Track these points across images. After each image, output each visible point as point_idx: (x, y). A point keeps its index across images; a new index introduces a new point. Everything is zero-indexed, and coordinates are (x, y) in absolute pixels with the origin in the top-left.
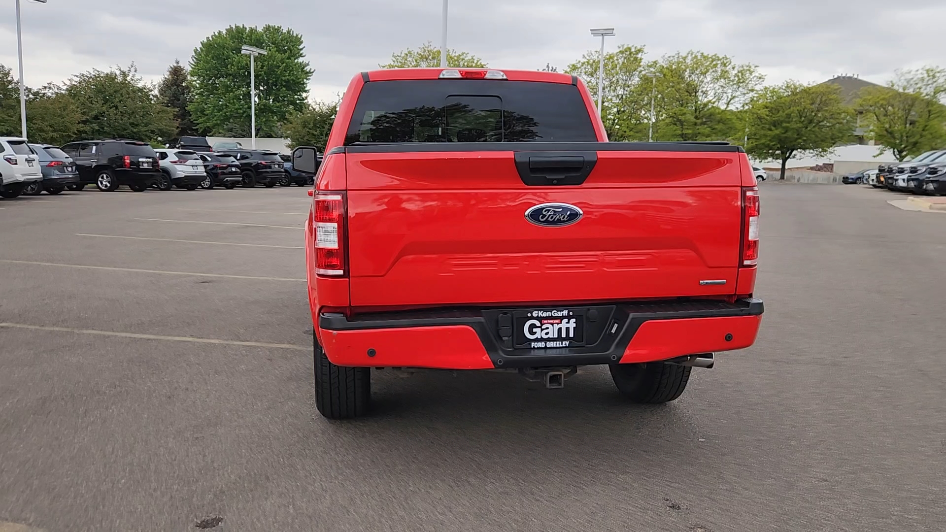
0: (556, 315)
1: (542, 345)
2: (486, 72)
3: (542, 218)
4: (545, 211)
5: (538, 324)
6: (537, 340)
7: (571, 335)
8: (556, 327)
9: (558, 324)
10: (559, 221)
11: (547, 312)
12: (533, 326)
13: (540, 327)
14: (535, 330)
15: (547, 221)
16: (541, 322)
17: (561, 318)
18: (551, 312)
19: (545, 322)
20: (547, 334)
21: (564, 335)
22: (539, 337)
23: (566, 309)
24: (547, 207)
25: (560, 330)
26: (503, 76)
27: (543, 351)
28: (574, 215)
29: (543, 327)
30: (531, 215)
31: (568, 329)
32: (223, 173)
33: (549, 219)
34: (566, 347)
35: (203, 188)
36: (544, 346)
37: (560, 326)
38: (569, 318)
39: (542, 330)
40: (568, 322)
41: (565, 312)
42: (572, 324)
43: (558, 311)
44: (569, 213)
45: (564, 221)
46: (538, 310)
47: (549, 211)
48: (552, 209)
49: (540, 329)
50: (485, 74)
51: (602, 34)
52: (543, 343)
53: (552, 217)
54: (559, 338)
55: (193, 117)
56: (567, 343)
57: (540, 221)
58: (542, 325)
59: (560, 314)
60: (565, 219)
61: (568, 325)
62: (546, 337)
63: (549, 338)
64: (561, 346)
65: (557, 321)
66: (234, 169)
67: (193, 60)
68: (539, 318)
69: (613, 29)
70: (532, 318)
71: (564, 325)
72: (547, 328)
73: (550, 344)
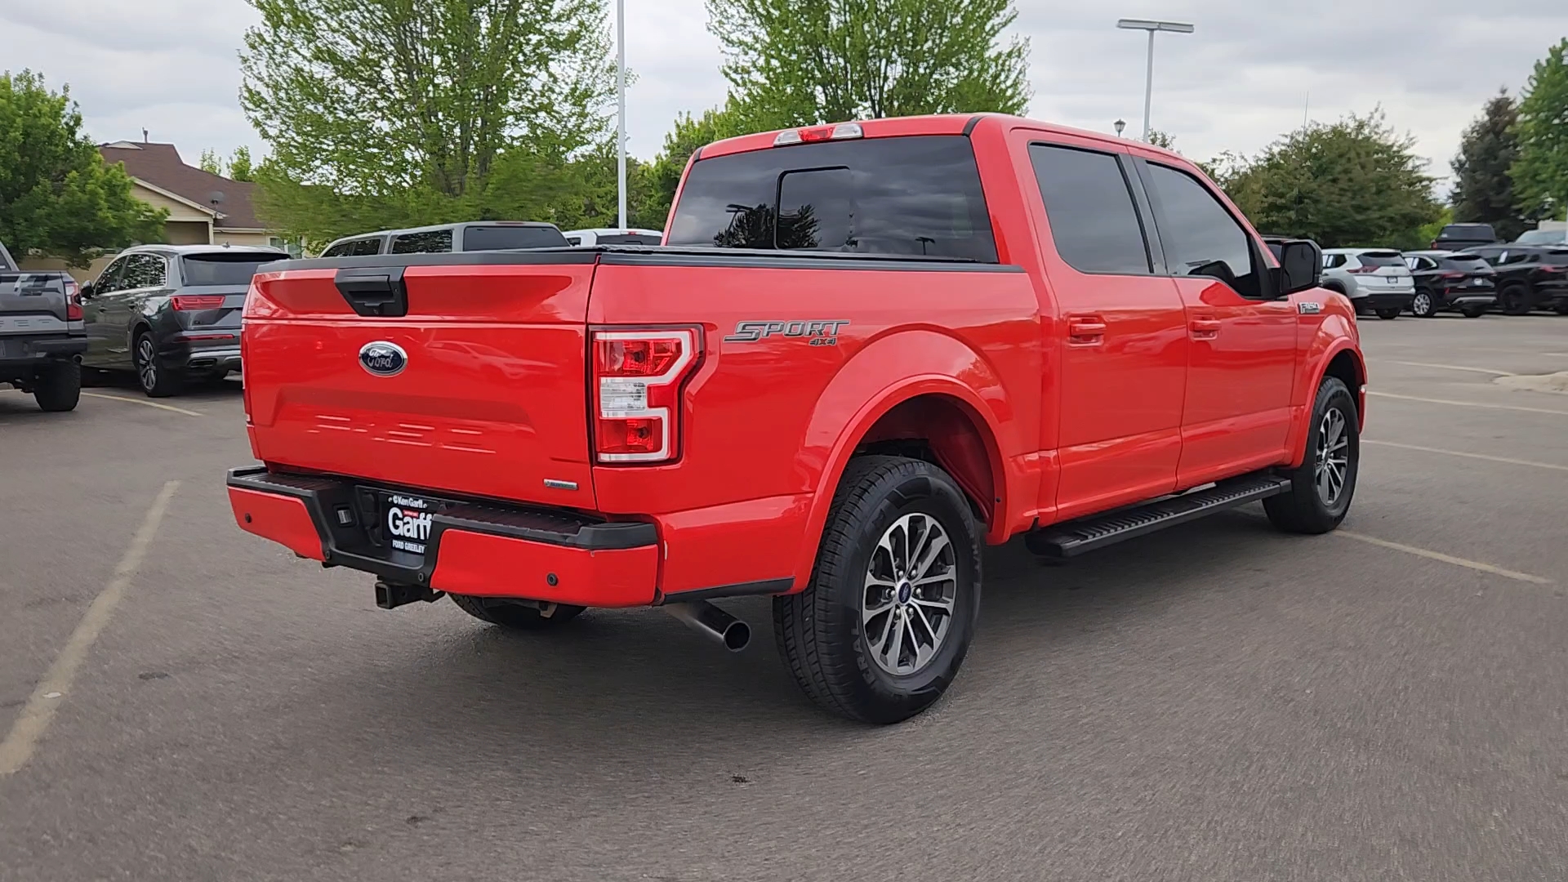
0: (412, 505)
1: (401, 545)
4: (373, 353)
5: (400, 516)
6: (400, 537)
8: (416, 522)
9: (417, 518)
10: (384, 368)
11: (405, 498)
12: (395, 516)
13: (402, 519)
14: (398, 522)
15: (374, 367)
16: (403, 513)
17: (418, 511)
18: (409, 499)
19: (406, 513)
20: (409, 530)
21: (422, 537)
23: (421, 498)
25: (418, 526)
26: (855, 132)
27: (402, 553)
28: (400, 361)
29: (406, 519)
30: (363, 357)
31: (425, 527)
32: (1454, 290)
33: (376, 363)
34: (421, 554)
35: (1416, 316)
36: (403, 548)
37: (418, 521)
38: (425, 511)
39: (404, 524)
40: (425, 519)
41: (420, 503)
42: (428, 522)
43: (414, 500)
44: (391, 356)
46: (398, 495)
48: (378, 350)
49: (402, 522)
52: (403, 543)
53: (378, 361)
54: (417, 541)
55: (1519, 187)
56: (423, 548)
57: (369, 366)
58: (404, 516)
59: (416, 504)
60: (389, 365)
61: (425, 523)
62: (407, 535)
63: (410, 537)
64: (417, 551)
65: (415, 514)
66: (1478, 282)
67: (1531, 84)
68: (402, 508)
70: (394, 504)
71: (421, 521)
72: (408, 523)
73: (410, 547)
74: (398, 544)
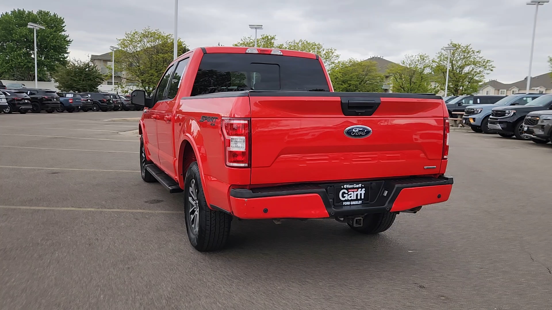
0: (355, 187)
1: (348, 203)
2: (272, 50)
3: (353, 134)
4: (354, 130)
5: (346, 192)
6: (346, 201)
7: (363, 197)
8: (355, 193)
9: (356, 191)
10: (361, 135)
11: (351, 185)
12: (344, 193)
14: (345, 195)
15: (355, 136)
16: (348, 191)
17: (358, 188)
18: (353, 185)
19: (350, 190)
20: (351, 197)
21: (359, 198)
22: (347, 199)
23: (360, 183)
24: (355, 128)
25: (357, 195)
26: (280, 53)
27: (349, 206)
28: (368, 132)
29: (349, 194)
30: (347, 132)
31: (361, 194)
32: (19, 104)
33: (356, 134)
34: (360, 204)
35: (5, 113)
36: (349, 204)
37: (357, 192)
38: (362, 188)
39: (348, 195)
40: (361, 191)
41: (360, 185)
42: (363, 192)
43: (356, 185)
44: (366, 131)
45: (363, 135)
46: (347, 184)
47: (356, 129)
48: (358, 129)
49: (347, 195)
50: (271, 52)
51: (256, 28)
52: (349, 202)
53: (358, 133)
54: (357, 200)
56: (361, 202)
57: (351, 135)
59: (357, 186)
60: (364, 134)
61: (361, 192)
62: (350, 199)
63: (352, 199)
64: (358, 203)
66: (26, 101)
68: (347, 189)
69: (262, 26)
70: (344, 188)
71: (359, 192)
72: (351, 194)
73: (352, 203)
74: (344, 203)
